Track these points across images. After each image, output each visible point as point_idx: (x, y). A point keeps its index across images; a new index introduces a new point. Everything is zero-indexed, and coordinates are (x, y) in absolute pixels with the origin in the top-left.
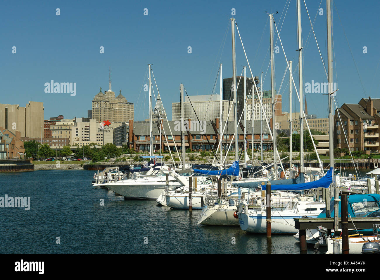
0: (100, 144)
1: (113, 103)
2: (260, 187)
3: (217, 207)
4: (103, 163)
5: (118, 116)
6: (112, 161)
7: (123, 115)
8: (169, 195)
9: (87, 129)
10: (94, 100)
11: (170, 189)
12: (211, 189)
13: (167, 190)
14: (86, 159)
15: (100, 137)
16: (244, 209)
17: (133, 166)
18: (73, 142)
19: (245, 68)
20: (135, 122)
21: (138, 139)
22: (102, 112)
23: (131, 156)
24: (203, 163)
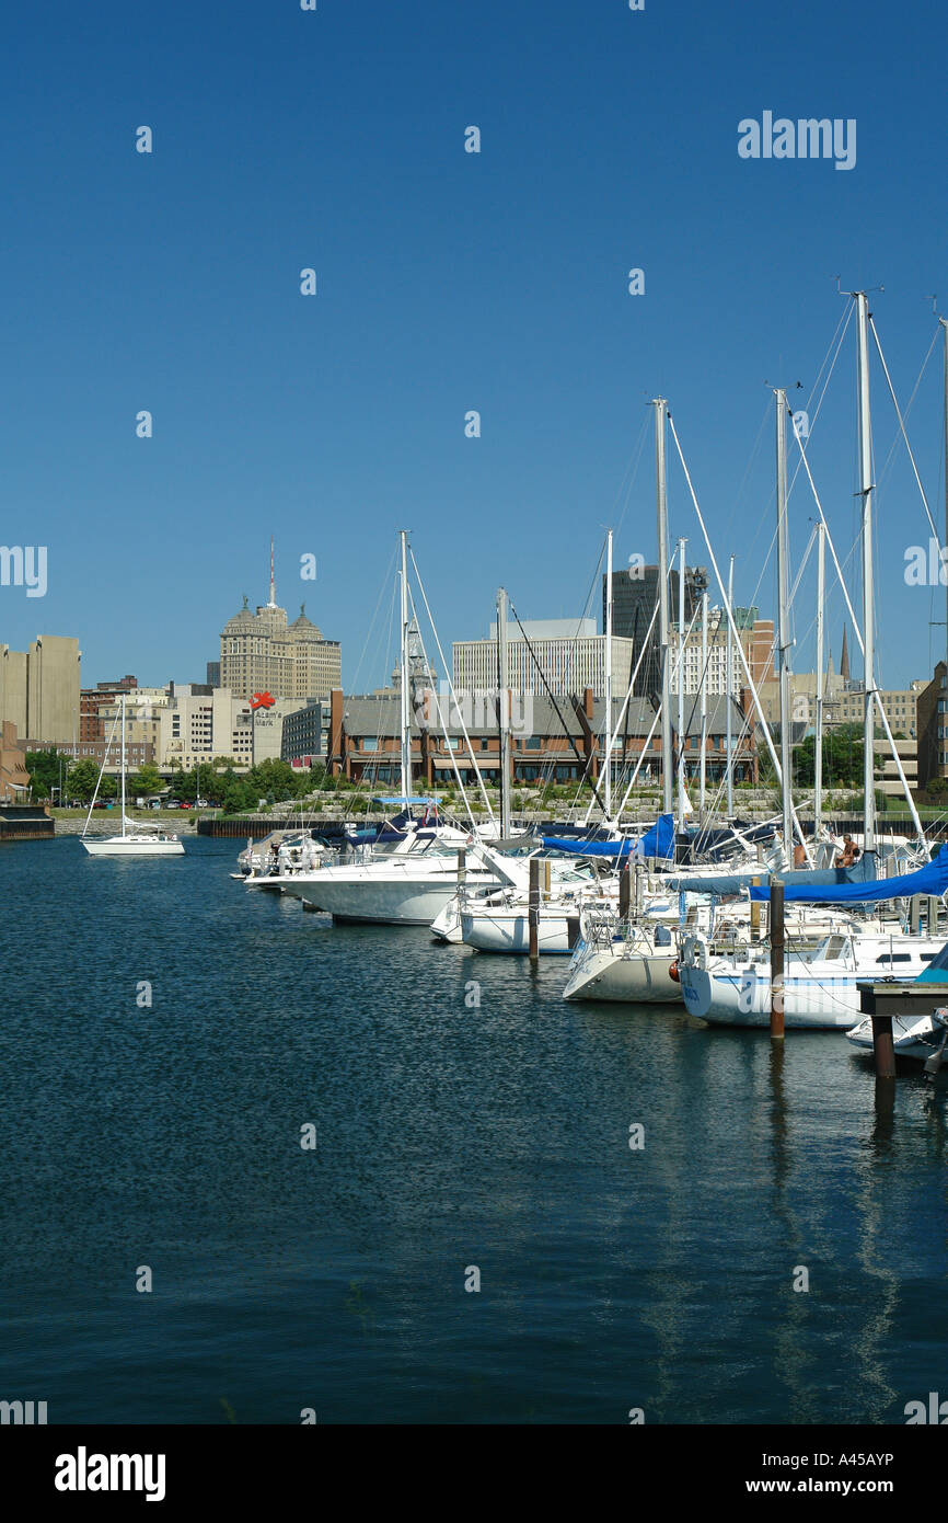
0: (243, 761)
1: (279, 643)
2: (747, 891)
3: (619, 947)
4: (254, 815)
5: (295, 678)
6: (279, 811)
7: (309, 678)
8: (470, 911)
9: (206, 717)
10: (225, 633)
11: (472, 895)
12: (592, 897)
13: (462, 897)
14: (206, 804)
15: (242, 742)
16: (697, 954)
17: (354, 826)
18: (164, 754)
19: (682, 544)
20: (347, 698)
21: (357, 747)
22: (248, 668)
23: (336, 798)
24: (548, 819)
